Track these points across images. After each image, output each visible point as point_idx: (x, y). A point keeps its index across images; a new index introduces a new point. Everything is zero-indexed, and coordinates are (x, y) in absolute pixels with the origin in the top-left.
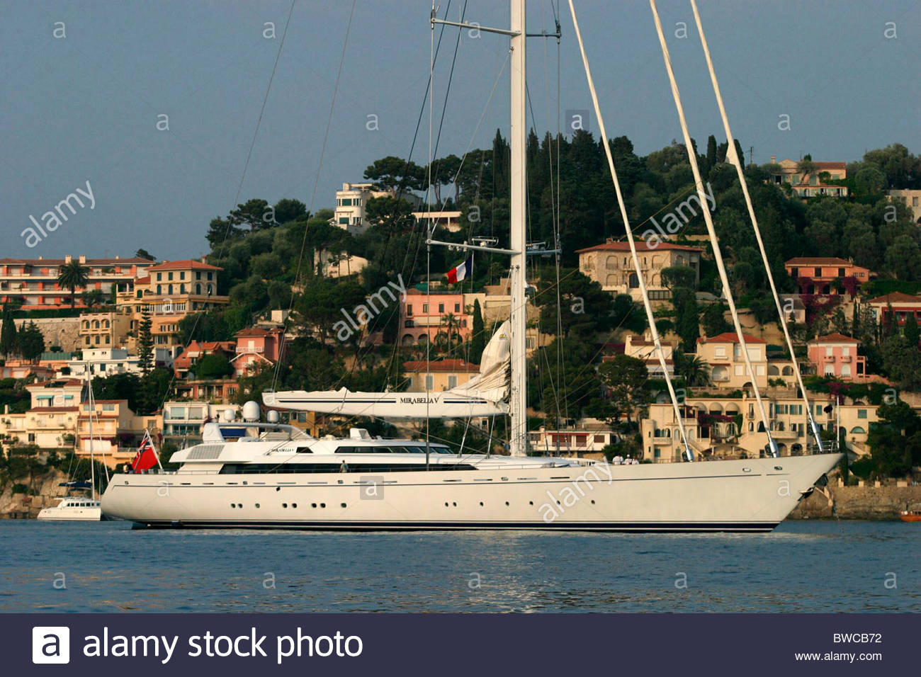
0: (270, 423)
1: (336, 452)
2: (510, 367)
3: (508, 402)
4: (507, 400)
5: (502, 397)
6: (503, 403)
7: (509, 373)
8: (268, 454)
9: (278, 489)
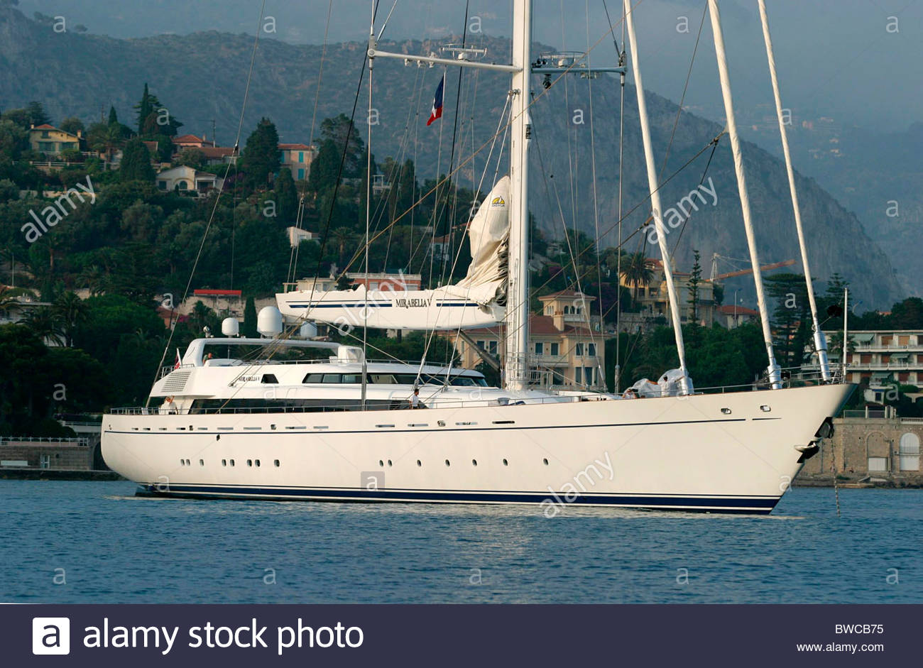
0: (227, 337)
1: (304, 381)
2: (507, 249)
3: (504, 305)
4: (502, 300)
5: (493, 295)
6: (495, 305)
7: (505, 256)
8: (232, 385)
9: (218, 437)
